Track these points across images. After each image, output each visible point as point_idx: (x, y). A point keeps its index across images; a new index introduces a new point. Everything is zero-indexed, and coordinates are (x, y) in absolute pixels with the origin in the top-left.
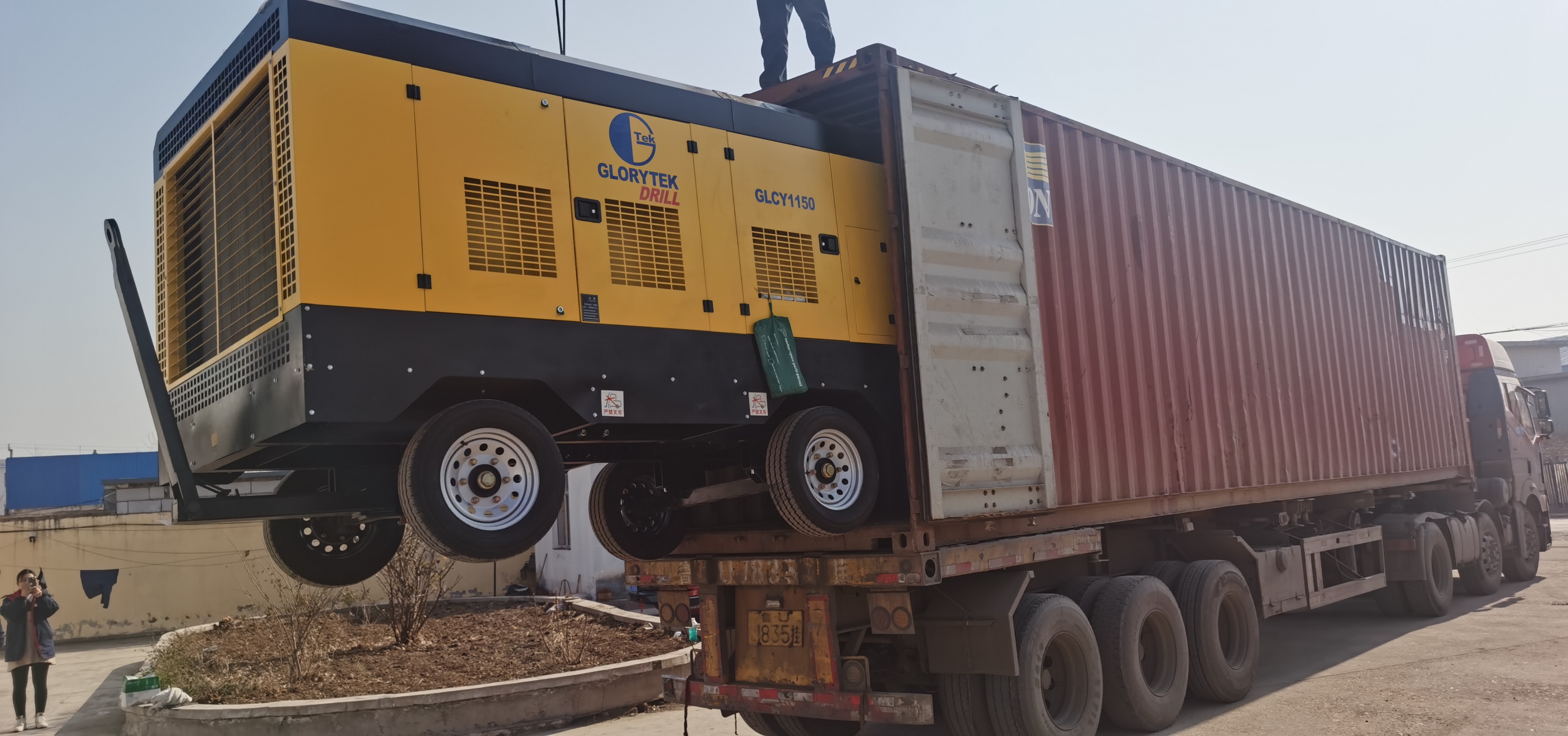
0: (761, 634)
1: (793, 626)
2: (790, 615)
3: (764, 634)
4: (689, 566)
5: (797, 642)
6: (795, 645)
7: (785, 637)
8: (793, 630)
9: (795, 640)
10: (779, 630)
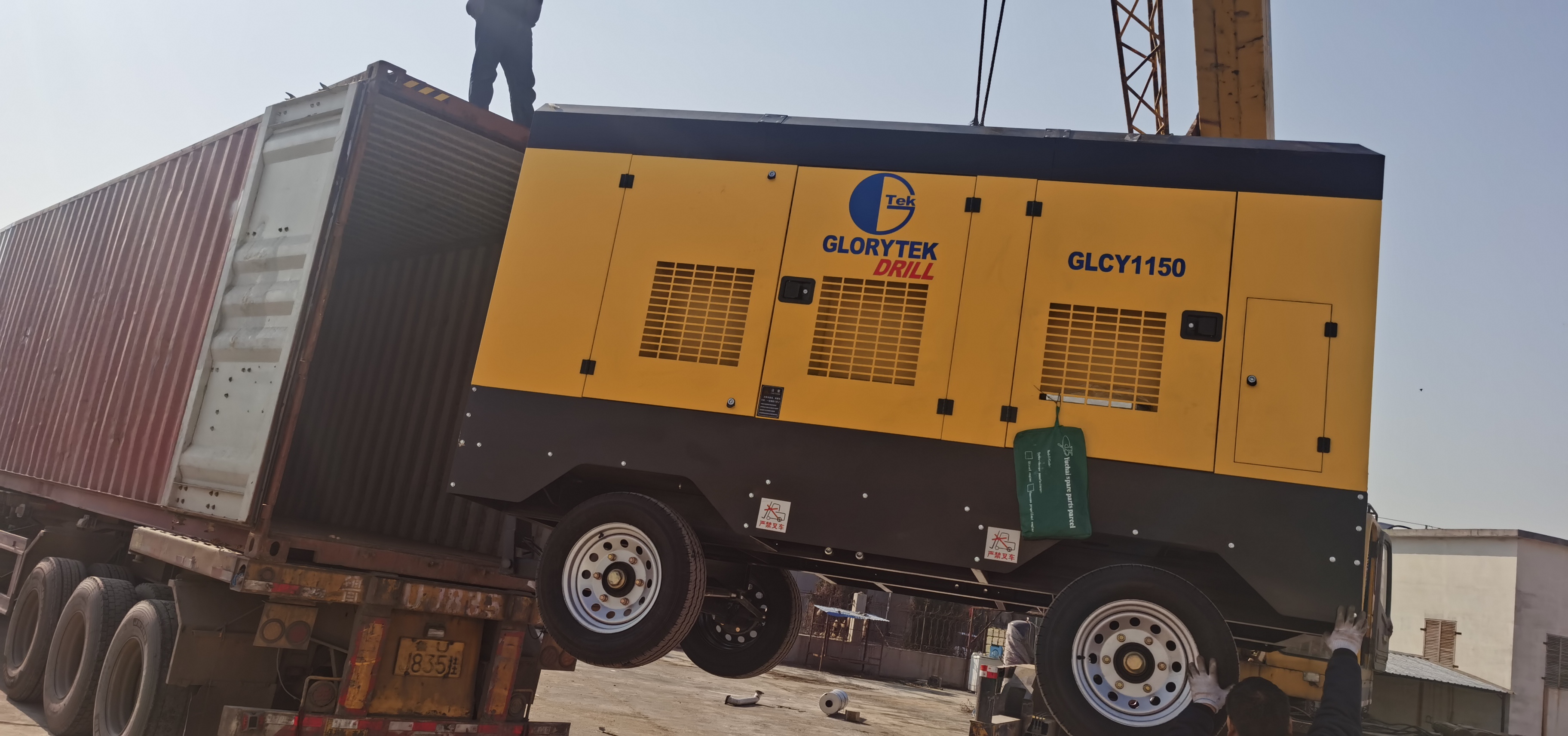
0: (412, 662)
1: (451, 657)
2: (451, 646)
3: (415, 663)
4: (360, 582)
5: (453, 673)
6: (450, 675)
7: (440, 667)
8: (451, 661)
9: (452, 671)
10: (435, 660)
